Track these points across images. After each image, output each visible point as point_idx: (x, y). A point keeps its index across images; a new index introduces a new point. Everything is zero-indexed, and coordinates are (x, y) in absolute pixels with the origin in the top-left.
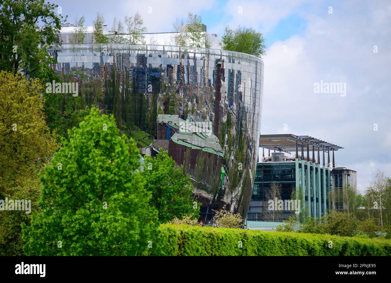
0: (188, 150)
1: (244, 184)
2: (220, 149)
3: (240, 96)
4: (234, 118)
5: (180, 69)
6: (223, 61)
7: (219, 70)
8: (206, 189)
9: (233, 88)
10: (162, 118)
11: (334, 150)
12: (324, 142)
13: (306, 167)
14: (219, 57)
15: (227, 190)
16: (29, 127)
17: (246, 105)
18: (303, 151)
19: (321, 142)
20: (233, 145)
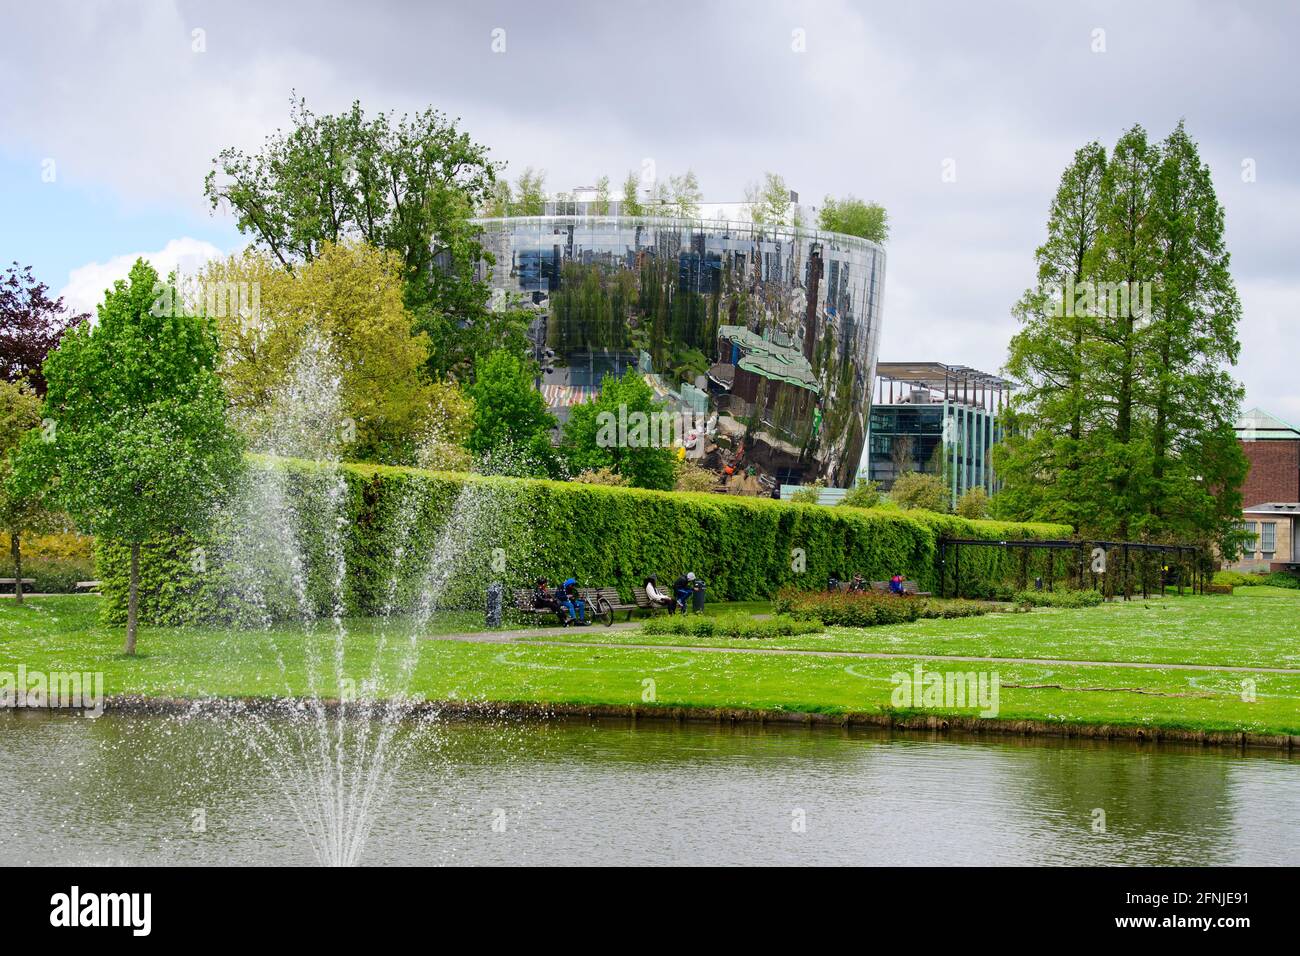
0: (763, 381)
1: (850, 433)
2: (813, 379)
3: (847, 299)
4: (836, 334)
5: (757, 258)
6: (822, 248)
7: (816, 263)
8: (789, 441)
9: (835, 289)
10: (726, 331)
11: (1009, 388)
12: (990, 376)
13: (961, 413)
14: (814, 241)
15: (822, 442)
16: (375, 323)
17: (856, 317)
18: (956, 389)
19: (986, 376)
20: (834, 374)
